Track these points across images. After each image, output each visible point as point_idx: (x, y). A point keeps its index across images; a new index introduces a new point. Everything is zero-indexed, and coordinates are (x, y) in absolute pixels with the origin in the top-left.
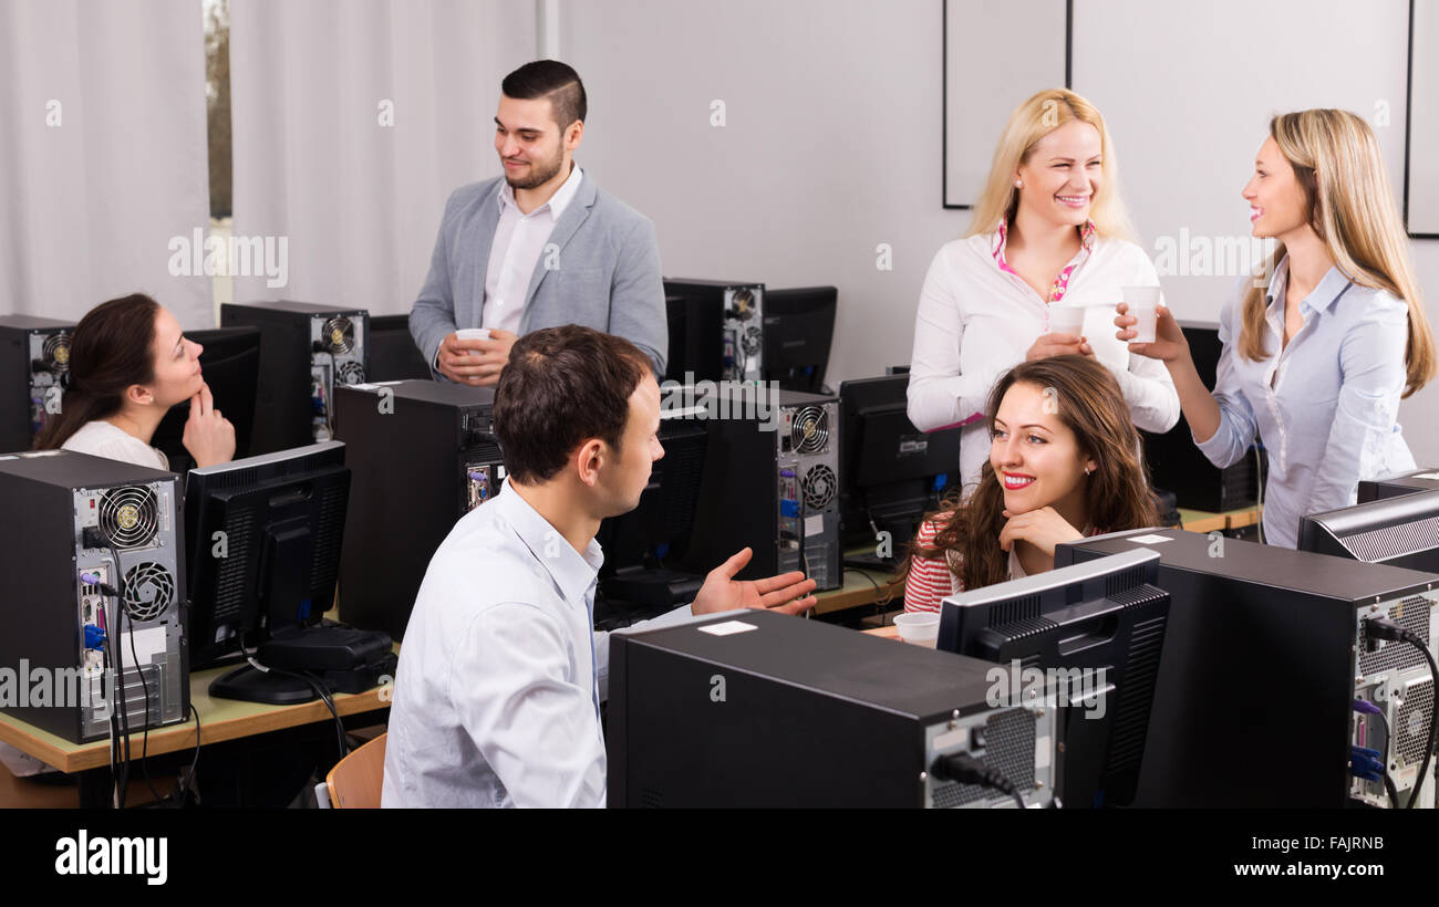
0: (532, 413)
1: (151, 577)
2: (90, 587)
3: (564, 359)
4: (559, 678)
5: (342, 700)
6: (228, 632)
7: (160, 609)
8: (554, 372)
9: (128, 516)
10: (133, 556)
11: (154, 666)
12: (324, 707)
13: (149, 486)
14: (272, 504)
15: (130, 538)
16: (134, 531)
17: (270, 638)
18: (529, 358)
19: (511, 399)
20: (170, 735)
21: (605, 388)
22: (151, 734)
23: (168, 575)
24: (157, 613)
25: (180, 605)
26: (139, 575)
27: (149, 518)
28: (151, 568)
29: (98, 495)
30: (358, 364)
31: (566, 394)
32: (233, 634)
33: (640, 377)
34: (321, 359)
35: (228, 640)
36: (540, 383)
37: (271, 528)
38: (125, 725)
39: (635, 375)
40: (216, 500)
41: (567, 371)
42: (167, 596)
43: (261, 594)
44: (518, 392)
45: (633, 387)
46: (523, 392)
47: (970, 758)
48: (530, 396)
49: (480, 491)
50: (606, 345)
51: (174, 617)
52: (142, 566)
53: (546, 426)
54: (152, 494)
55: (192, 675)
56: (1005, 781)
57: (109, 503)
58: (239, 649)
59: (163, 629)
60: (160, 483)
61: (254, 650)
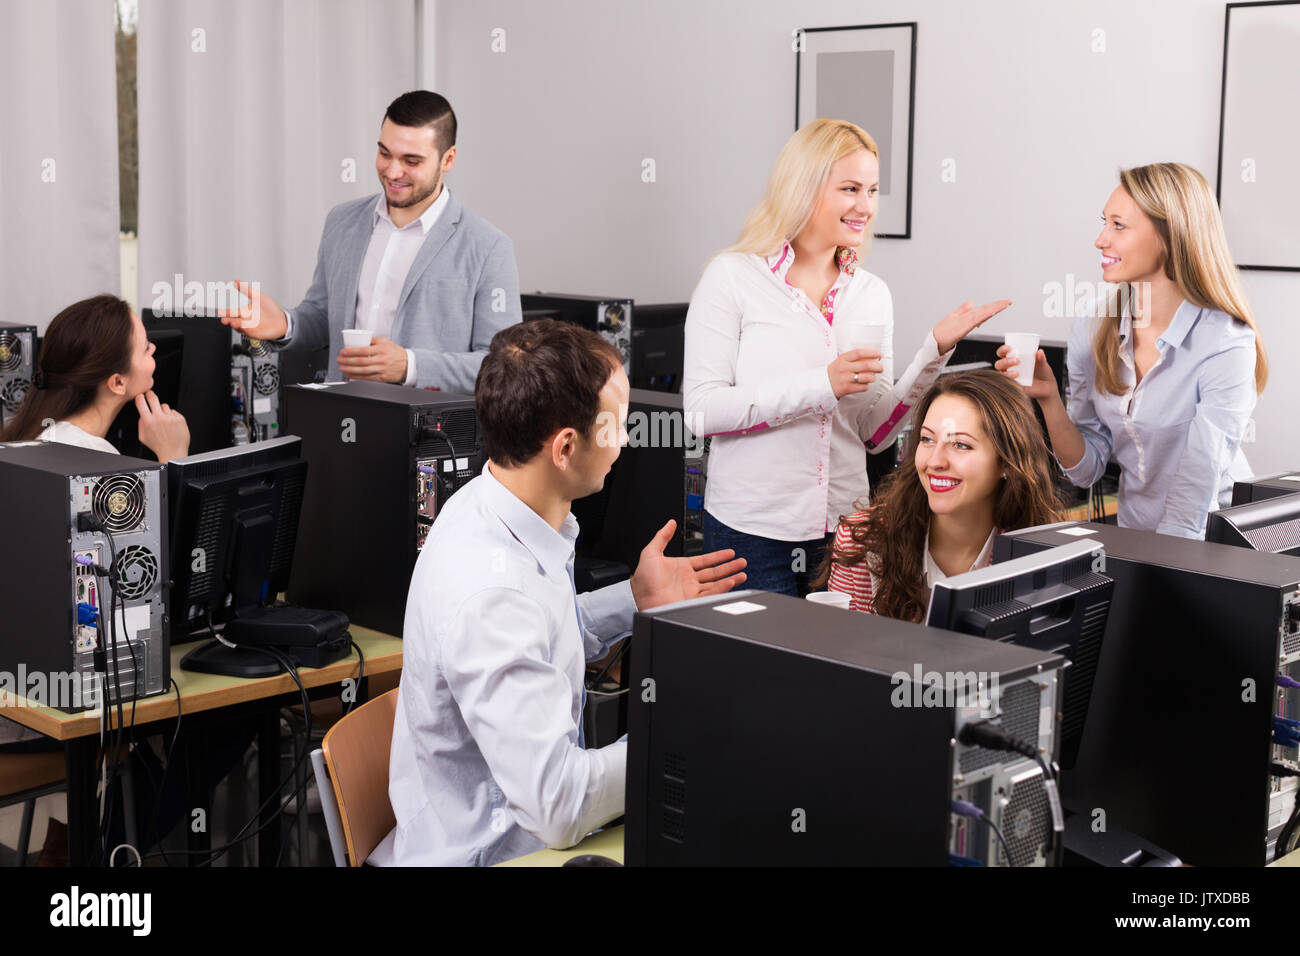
0: (510, 403)
1: (138, 558)
2: (83, 567)
3: (540, 356)
4: (536, 657)
5: (306, 674)
6: (198, 610)
7: (145, 589)
8: (532, 367)
9: (118, 502)
10: (124, 539)
11: (139, 642)
12: (291, 680)
13: (137, 474)
14: (240, 492)
15: (119, 523)
16: (124, 516)
17: (236, 617)
18: (510, 351)
19: (492, 389)
20: (153, 705)
21: (577, 383)
22: (140, 703)
23: (153, 558)
24: (143, 592)
25: (163, 585)
26: (127, 558)
27: (137, 505)
28: (138, 550)
29: (91, 482)
30: (273, 367)
31: (541, 389)
32: (201, 613)
33: (610, 371)
34: (241, 361)
35: (197, 617)
36: (519, 376)
37: (239, 516)
38: (118, 693)
39: (606, 370)
40: (192, 487)
41: (544, 367)
42: (152, 577)
43: (228, 576)
44: (499, 382)
45: (604, 380)
46: (503, 382)
47: (992, 726)
48: (508, 386)
49: (428, 483)
50: (579, 341)
51: (157, 597)
52: (130, 549)
53: (522, 417)
54: (140, 482)
55: (173, 648)
56: (1029, 747)
57: (102, 490)
58: (207, 625)
59: (147, 607)
60: (147, 472)
61: (221, 627)
